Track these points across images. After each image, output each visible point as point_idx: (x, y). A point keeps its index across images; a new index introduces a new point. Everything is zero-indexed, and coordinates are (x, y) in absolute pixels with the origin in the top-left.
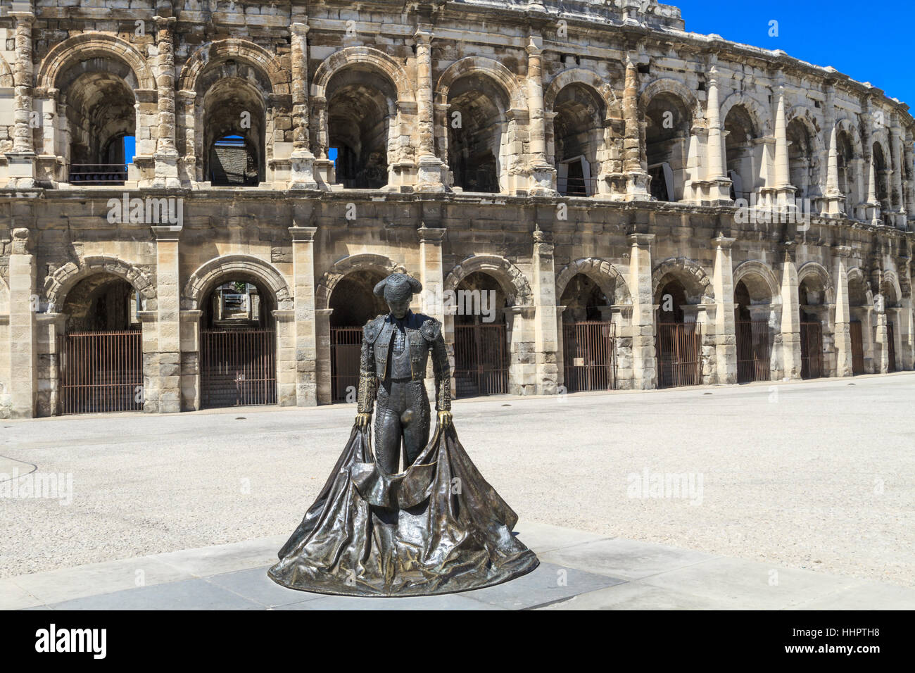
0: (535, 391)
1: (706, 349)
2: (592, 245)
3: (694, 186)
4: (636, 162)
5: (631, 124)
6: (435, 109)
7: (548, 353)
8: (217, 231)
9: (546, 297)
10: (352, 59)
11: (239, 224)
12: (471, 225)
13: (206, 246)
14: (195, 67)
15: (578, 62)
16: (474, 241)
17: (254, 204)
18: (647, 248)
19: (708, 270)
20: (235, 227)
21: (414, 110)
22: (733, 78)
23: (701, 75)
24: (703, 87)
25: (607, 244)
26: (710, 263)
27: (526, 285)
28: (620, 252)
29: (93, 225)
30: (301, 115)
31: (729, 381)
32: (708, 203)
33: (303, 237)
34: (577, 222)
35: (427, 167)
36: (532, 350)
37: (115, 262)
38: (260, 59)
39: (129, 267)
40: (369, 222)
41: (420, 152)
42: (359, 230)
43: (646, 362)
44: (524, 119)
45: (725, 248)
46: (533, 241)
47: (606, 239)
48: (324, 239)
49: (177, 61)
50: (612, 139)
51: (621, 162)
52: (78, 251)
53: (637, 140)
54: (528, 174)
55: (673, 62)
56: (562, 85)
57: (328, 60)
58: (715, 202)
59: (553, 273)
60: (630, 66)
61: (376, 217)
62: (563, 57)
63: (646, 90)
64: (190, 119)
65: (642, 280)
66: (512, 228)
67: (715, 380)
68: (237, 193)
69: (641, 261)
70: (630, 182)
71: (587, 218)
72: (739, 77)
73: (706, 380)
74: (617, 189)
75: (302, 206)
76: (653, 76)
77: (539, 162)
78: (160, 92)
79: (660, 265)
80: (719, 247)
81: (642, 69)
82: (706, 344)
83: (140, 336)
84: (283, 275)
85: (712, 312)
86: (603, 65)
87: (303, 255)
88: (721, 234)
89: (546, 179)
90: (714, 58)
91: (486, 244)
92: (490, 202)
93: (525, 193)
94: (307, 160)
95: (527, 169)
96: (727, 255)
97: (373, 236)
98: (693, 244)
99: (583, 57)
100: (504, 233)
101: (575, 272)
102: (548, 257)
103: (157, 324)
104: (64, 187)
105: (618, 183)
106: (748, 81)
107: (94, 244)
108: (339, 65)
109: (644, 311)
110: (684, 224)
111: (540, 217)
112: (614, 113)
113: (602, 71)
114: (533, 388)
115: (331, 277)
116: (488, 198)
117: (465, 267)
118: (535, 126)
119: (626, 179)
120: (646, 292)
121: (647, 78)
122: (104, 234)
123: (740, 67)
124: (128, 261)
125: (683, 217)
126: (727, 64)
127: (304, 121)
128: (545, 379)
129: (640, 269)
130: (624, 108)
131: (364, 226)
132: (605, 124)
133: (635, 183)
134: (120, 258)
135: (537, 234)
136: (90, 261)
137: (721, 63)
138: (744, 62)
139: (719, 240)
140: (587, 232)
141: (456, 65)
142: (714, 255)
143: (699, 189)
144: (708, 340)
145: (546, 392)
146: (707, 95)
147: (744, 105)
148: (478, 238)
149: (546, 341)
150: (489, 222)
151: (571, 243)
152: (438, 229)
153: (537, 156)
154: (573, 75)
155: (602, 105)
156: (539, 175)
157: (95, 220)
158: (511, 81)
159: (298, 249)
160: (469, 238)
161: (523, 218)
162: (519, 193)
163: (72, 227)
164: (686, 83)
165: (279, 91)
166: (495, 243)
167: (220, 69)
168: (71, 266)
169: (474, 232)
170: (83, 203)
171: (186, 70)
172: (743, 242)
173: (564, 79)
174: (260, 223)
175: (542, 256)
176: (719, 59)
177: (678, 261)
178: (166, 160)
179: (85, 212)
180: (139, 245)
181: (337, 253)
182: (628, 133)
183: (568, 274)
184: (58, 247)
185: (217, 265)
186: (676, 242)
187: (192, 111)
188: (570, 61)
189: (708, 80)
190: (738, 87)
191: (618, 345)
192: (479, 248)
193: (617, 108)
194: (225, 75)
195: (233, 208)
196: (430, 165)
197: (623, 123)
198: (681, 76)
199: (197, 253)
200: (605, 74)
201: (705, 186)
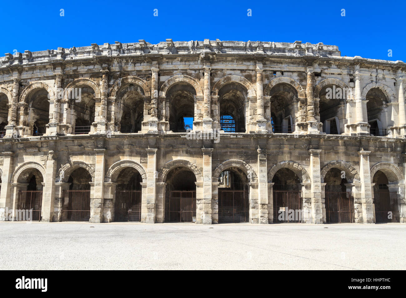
0: (258, 222)
1: (356, 205)
2: (289, 155)
3: (348, 127)
4: (312, 117)
5: (309, 100)
6: (212, 98)
7: (263, 205)
8: (120, 151)
9: (262, 179)
10: (177, 80)
11: (128, 148)
12: (227, 147)
13: (115, 157)
14: (116, 89)
15: (282, 74)
16: (229, 154)
17: (134, 140)
18: (318, 156)
19: (355, 167)
20: (127, 150)
21: (202, 99)
22: (371, 75)
23: (351, 75)
24: (352, 81)
25: (297, 154)
26: (358, 163)
27: (254, 174)
28: (305, 157)
29: (76, 149)
30: (154, 104)
31: (368, 222)
32: (355, 134)
33: (152, 153)
34: (281, 144)
35: (206, 122)
36: (256, 203)
37: (83, 163)
38: (140, 83)
39: (87, 165)
40: (181, 146)
41: (204, 116)
42: (177, 149)
43: (317, 210)
44: (254, 100)
45: (365, 156)
46: (257, 154)
47: (296, 152)
48: (162, 153)
49: (109, 86)
50: (301, 107)
51: (305, 117)
52: (71, 159)
53: (312, 107)
54: (255, 124)
55: (334, 70)
56: (274, 84)
57: (167, 81)
58: (359, 134)
59: (266, 168)
60: (309, 73)
61: (184, 144)
62: (275, 72)
63: (319, 84)
64: (113, 108)
65: (315, 171)
66: (247, 148)
67: (361, 221)
68: (126, 136)
69: (314, 162)
70: (309, 126)
71: (285, 142)
72: (374, 75)
73: (356, 220)
74: (303, 129)
75: (152, 140)
76: (323, 77)
77: (260, 118)
78: (102, 98)
79: (327, 165)
80: (362, 156)
81: (317, 75)
82: (356, 203)
83: (89, 192)
84: (144, 168)
85: (359, 187)
86: (296, 74)
87: (152, 160)
88: (363, 149)
89: (263, 126)
90: (357, 67)
91: (234, 155)
92: (235, 137)
93: (254, 132)
94: (154, 122)
95: (255, 122)
96: (367, 160)
97: (183, 151)
98: (346, 154)
99: (285, 71)
100: (244, 150)
101: (280, 168)
102: (265, 161)
103: (95, 187)
104: (69, 135)
105: (303, 126)
106: (380, 76)
107: (76, 156)
108: (172, 83)
109: (316, 186)
110: (341, 145)
111: (259, 143)
112: (301, 95)
113: (295, 77)
114: (257, 221)
115: (164, 169)
116: (233, 135)
117: (224, 165)
118: (259, 103)
119: (307, 125)
120: (317, 177)
121: (320, 78)
122: (80, 152)
123: (375, 70)
124: (87, 163)
125: (340, 141)
126: (367, 69)
127: (154, 106)
128: (262, 217)
129: (314, 166)
130: (307, 92)
131: (179, 148)
132: (298, 100)
133: (311, 126)
134: (84, 162)
135: (259, 150)
136: (75, 163)
137: (362, 69)
138: (377, 68)
139: (361, 152)
140: (286, 149)
141: (222, 79)
142: (360, 159)
143: (350, 128)
144: (357, 201)
145: (262, 223)
146: (355, 84)
147: (378, 88)
148: (231, 152)
149: (262, 199)
150: (236, 145)
151: (277, 154)
152: (209, 149)
153: (260, 115)
154: (279, 79)
155: (296, 92)
156: (260, 124)
157: (77, 147)
158: (248, 84)
159: (149, 158)
160: (226, 152)
161: (252, 143)
162: (251, 132)
163: (69, 150)
164: (342, 80)
165: (147, 95)
166: (239, 154)
167: (127, 88)
168: (68, 165)
169: (229, 150)
170: (73, 141)
171: (112, 90)
172: (379, 153)
173: (275, 82)
174: (136, 147)
175: (260, 160)
176: (360, 67)
177: (338, 162)
178: (101, 124)
179: (74, 144)
180: (92, 157)
181: (167, 159)
182: (308, 104)
183: (275, 168)
184: (64, 158)
185: (119, 164)
186: (337, 153)
187: (114, 105)
188: (278, 74)
189: (354, 77)
190: (374, 79)
191: (304, 202)
192: (231, 156)
193: (303, 93)
194: (129, 91)
195: (126, 141)
196: (207, 121)
197: (306, 99)
198: (339, 76)
199: (112, 159)
200: (297, 78)
201: (354, 127)
